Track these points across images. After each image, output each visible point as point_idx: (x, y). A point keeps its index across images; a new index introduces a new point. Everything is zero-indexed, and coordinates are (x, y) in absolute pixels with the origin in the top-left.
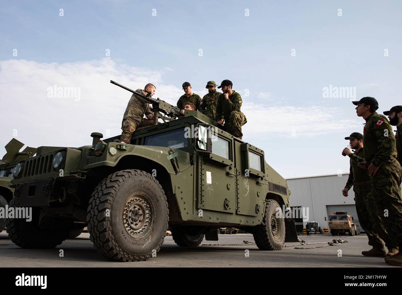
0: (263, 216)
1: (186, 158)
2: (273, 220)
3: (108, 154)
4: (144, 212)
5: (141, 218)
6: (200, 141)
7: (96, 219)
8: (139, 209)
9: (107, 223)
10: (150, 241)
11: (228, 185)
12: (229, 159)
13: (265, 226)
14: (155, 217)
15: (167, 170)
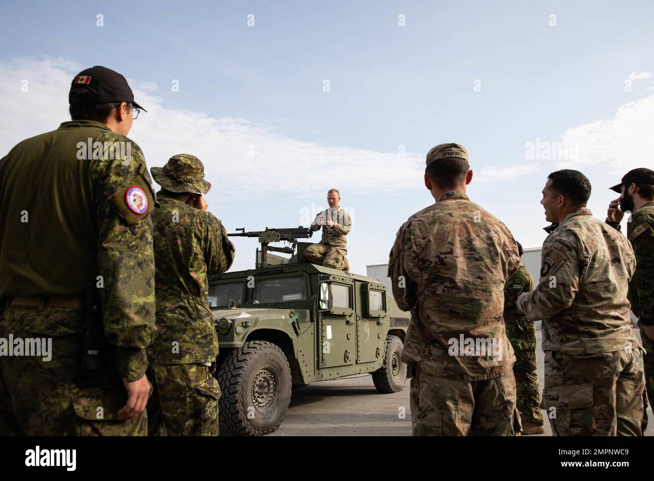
0: (384, 358)
1: (306, 316)
2: (394, 358)
3: (235, 334)
4: (269, 384)
5: (266, 390)
6: (322, 301)
7: (228, 401)
8: (264, 381)
9: (240, 405)
10: (276, 412)
11: (349, 335)
12: (350, 307)
13: (386, 368)
14: (279, 386)
15: (289, 334)
